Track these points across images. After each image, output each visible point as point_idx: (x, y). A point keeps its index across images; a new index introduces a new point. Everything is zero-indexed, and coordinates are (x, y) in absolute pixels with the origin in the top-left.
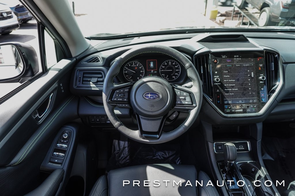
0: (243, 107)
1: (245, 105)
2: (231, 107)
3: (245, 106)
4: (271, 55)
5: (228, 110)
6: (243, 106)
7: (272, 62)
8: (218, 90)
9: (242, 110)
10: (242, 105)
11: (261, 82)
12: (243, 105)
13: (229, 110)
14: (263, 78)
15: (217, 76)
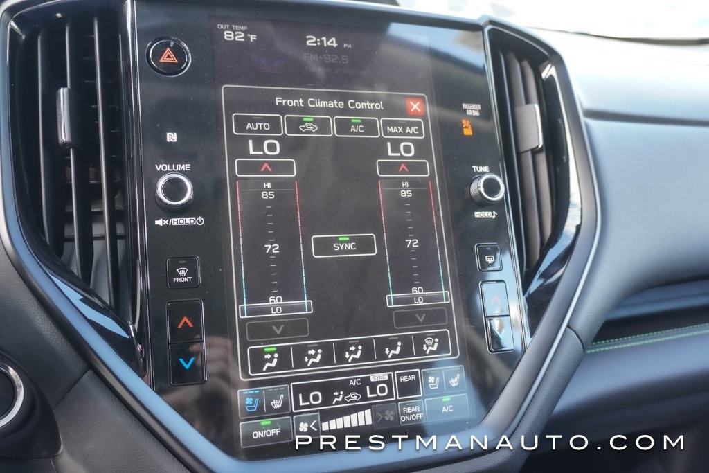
0: (373, 391)
1: (384, 376)
2: (286, 405)
3: (388, 382)
4: (520, 61)
5: (265, 422)
6: (373, 386)
7: (528, 101)
8: (182, 272)
9: (368, 412)
10: (366, 381)
11: (479, 215)
12: (374, 377)
13: (272, 427)
14: (491, 187)
15: (179, 167)
